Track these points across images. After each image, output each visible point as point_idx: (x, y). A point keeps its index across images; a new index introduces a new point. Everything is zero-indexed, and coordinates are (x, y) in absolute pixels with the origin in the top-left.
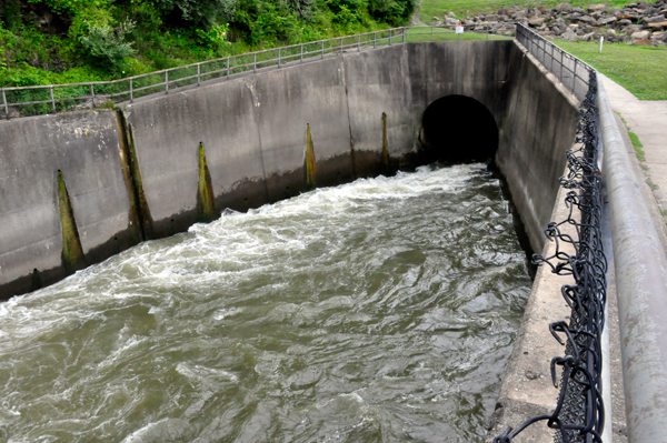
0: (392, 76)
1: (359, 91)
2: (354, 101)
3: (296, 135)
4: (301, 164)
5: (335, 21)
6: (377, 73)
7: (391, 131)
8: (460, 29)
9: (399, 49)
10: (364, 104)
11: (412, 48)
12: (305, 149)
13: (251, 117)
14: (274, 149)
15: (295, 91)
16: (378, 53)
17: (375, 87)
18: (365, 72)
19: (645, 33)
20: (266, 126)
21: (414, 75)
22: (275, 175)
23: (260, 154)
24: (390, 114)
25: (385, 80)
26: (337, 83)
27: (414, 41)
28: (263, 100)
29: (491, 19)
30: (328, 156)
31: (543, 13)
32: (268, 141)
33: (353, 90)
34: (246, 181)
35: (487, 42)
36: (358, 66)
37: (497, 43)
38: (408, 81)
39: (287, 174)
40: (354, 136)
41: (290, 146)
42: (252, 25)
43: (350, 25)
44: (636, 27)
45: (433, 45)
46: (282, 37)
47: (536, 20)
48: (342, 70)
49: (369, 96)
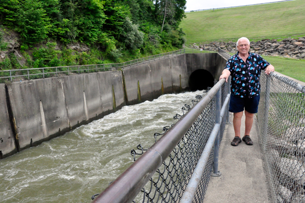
0: (182, 64)
1: (174, 68)
2: (173, 71)
3: (159, 80)
4: (160, 88)
5: (163, 47)
6: (178, 62)
7: (182, 80)
8: (202, 50)
9: (183, 55)
10: (175, 72)
11: (187, 55)
12: (161, 84)
13: (149, 74)
14: (154, 84)
15: (159, 67)
16: (178, 57)
17: (178, 67)
18: (175, 62)
19: (254, 51)
20: (152, 77)
21: (188, 63)
22: (154, 91)
23: (151, 85)
24: (182, 75)
25: (180, 65)
26: (168, 65)
27: (187, 53)
28: (152, 70)
29: (208, 46)
30: (167, 87)
31: (225, 44)
32: (153, 81)
33: (172, 68)
34: (148, 92)
35: (210, 54)
36: (173, 60)
37: (213, 54)
38: (186, 65)
39: (157, 91)
40: (173, 81)
41: (158, 83)
42: (144, 49)
43: (167, 48)
44: (251, 49)
45: (194, 54)
46: (150, 52)
47: (223, 46)
48: (169, 62)
49: (177, 70)
